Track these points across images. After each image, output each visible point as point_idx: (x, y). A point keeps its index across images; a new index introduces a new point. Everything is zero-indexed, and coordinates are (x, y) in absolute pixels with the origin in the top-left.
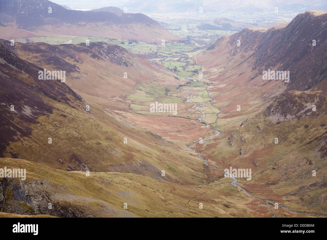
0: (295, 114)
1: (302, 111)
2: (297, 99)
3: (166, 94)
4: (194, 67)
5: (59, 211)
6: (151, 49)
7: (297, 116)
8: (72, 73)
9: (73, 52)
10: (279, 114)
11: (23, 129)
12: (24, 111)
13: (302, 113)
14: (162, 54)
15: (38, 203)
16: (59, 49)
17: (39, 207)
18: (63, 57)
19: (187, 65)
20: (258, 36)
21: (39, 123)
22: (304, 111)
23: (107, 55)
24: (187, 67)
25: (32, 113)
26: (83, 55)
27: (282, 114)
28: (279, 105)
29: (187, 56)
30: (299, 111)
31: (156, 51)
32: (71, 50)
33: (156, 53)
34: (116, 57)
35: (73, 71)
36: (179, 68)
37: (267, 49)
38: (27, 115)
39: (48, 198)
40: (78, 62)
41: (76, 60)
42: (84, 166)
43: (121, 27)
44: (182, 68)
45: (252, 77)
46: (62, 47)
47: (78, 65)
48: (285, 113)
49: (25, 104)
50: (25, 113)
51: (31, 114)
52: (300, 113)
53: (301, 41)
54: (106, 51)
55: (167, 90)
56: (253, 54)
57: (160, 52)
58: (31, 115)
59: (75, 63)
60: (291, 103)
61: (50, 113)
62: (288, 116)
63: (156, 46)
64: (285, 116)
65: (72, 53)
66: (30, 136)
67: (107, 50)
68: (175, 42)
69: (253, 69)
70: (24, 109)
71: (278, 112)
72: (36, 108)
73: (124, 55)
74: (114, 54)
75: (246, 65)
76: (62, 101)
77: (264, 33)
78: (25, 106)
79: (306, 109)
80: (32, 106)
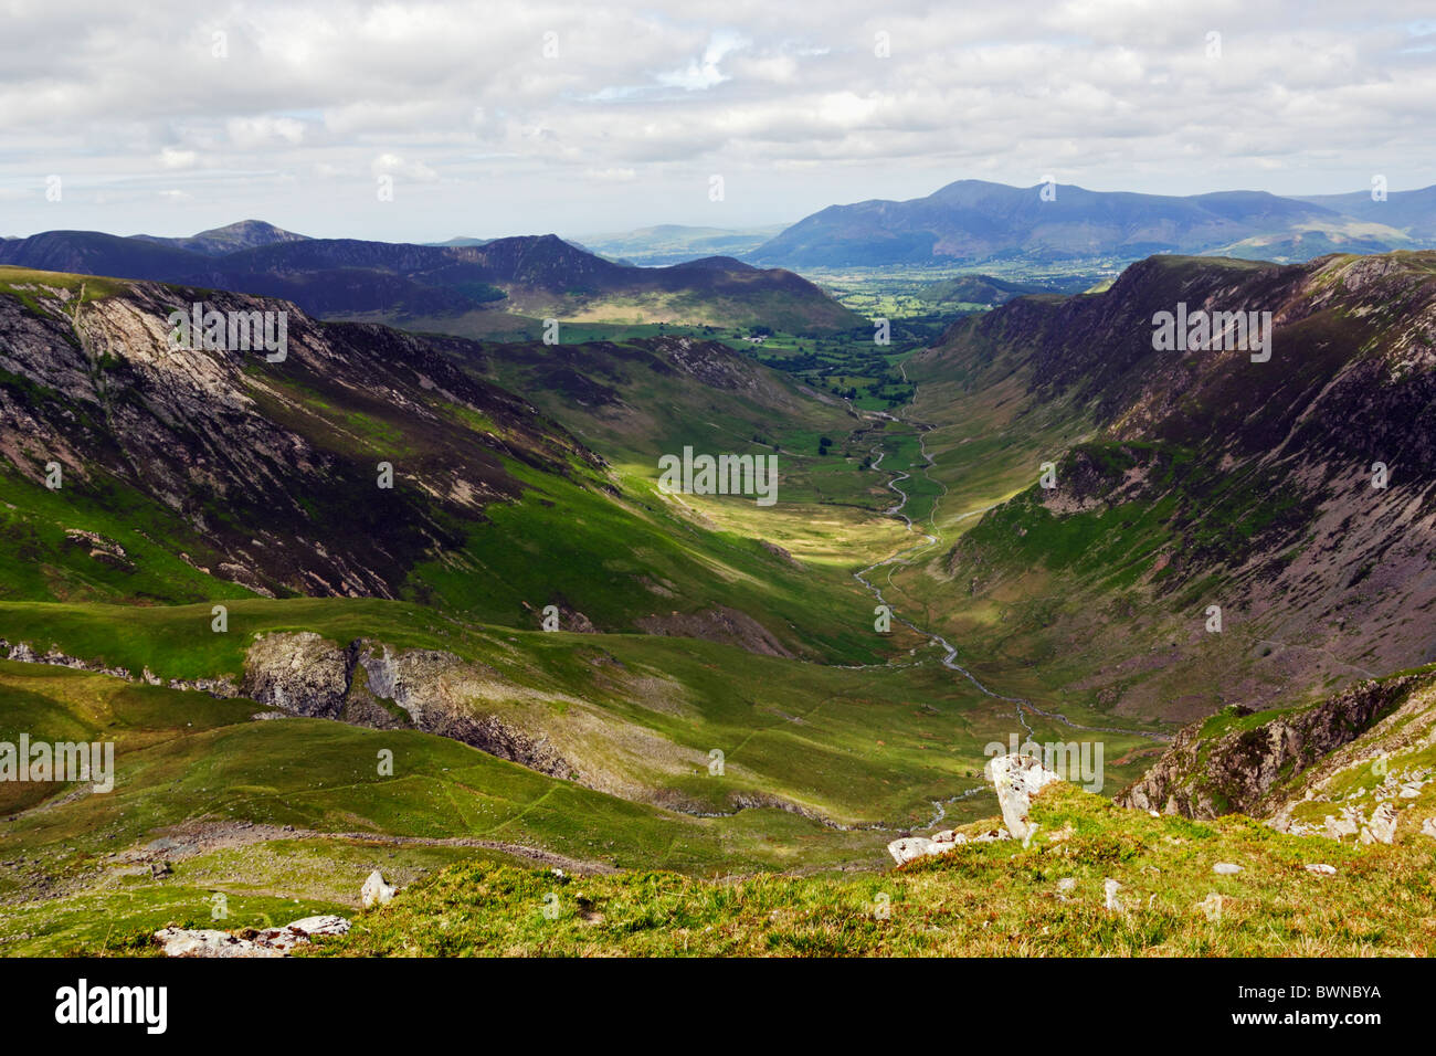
0: (1103, 497)
1: (1119, 489)
2: (1108, 458)
3: (823, 452)
4: (896, 389)
5: (468, 722)
6: (801, 349)
7: (1107, 501)
8: (603, 407)
9: (610, 359)
10: (1067, 496)
11: (447, 532)
12: (455, 493)
13: (1119, 494)
14: (825, 359)
15: (421, 702)
16: (578, 353)
17: (424, 711)
18: (587, 372)
19: (880, 385)
20: (1045, 315)
21: (486, 519)
22: (1124, 488)
23: (689, 365)
24: (880, 389)
25: (475, 497)
26: (631, 365)
27: (1073, 496)
28: (1069, 474)
29: (885, 362)
30: (1113, 487)
31: (812, 352)
32: (606, 355)
33: (813, 357)
34: (709, 367)
35: (605, 403)
36: (860, 392)
37: (1061, 344)
38: (461, 501)
39: (447, 691)
40: (618, 380)
41: (616, 378)
42: (579, 618)
43: (734, 300)
44: (868, 392)
45: (1025, 410)
46: (585, 348)
47: (619, 388)
48: (1080, 494)
49: (459, 477)
50: (457, 497)
51: (471, 500)
52: (1114, 493)
53: (1136, 325)
54: (685, 354)
55: (825, 442)
56: (1032, 356)
57: (823, 355)
58: (469, 502)
59: (614, 383)
60: (1095, 470)
61: (515, 498)
62: (1086, 501)
63: (814, 341)
64: (1081, 500)
65: (608, 361)
66: (463, 549)
67: (688, 351)
68: (859, 332)
69: (1030, 391)
70: (456, 489)
71: (1065, 491)
72: (485, 485)
73: (729, 364)
74: (704, 362)
75: (1012, 380)
76: (552, 469)
77: (1058, 307)
78: (459, 481)
79: (1128, 484)
80: (474, 480)
